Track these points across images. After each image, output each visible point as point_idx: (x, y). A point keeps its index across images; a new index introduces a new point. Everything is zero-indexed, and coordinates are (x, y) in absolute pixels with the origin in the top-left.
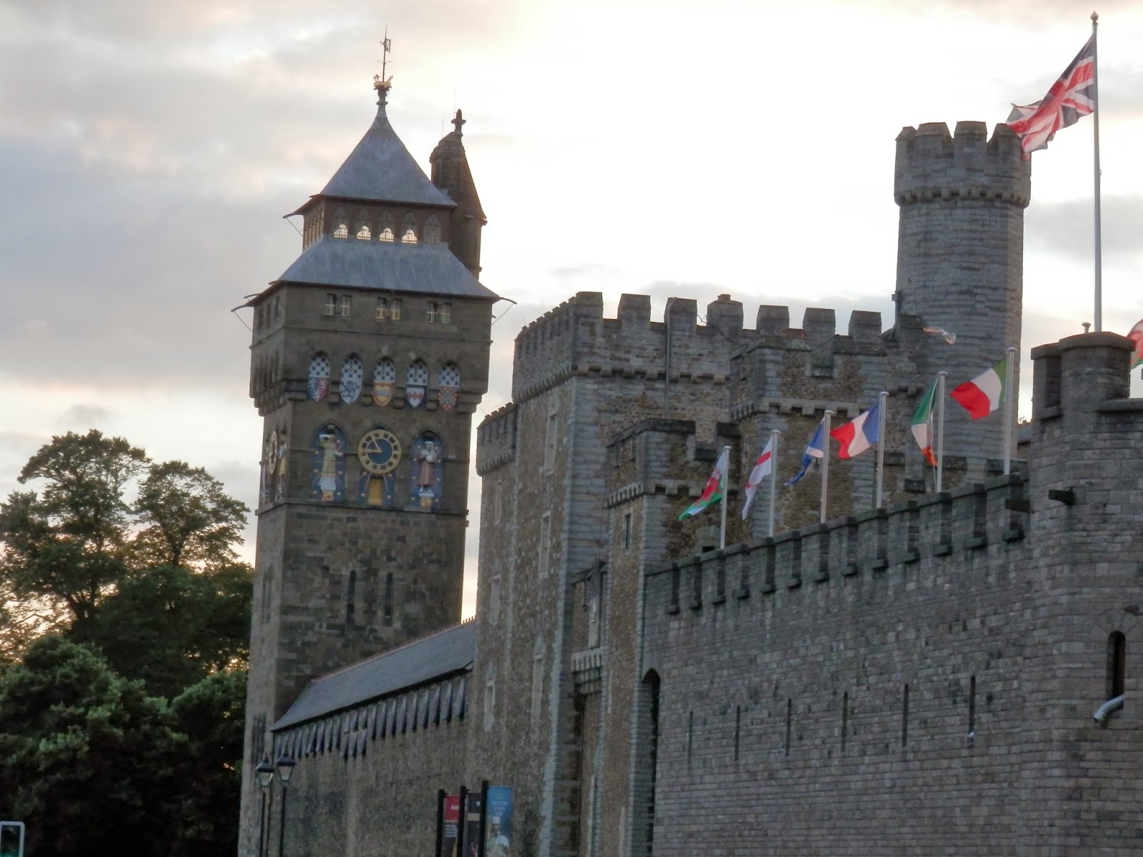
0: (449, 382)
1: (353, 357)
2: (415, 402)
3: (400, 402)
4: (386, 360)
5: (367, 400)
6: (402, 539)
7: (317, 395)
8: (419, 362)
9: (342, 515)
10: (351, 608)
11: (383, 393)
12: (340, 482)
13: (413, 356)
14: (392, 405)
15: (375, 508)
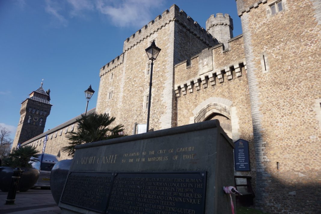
0: (45, 113)
1: (35, 108)
2: (41, 114)
3: (39, 114)
4: (38, 109)
5: (35, 113)
6: (37, 129)
7: (29, 112)
8: (42, 110)
9: (30, 125)
10: (29, 136)
11: (37, 113)
12: (30, 121)
13: (42, 109)
14: (38, 114)
15: (34, 125)
